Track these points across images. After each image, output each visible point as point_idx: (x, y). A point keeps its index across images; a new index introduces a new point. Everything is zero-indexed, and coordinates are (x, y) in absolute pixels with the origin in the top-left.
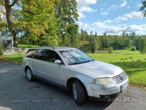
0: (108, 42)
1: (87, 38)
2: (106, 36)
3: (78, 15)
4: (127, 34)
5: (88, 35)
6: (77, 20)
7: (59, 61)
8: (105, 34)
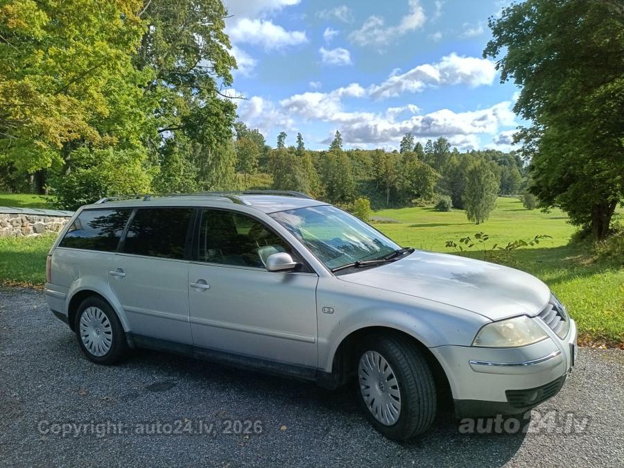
0: (350, 177)
1: (262, 161)
2: (339, 153)
3: (232, 62)
4: (418, 146)
5: (266, 149)
6: (228, 80)
7: (287, 256)
8: (336, 144)
